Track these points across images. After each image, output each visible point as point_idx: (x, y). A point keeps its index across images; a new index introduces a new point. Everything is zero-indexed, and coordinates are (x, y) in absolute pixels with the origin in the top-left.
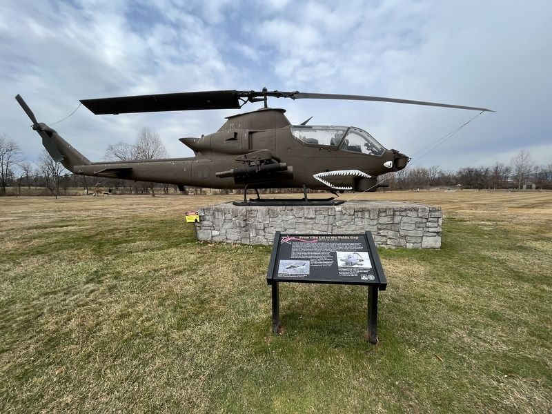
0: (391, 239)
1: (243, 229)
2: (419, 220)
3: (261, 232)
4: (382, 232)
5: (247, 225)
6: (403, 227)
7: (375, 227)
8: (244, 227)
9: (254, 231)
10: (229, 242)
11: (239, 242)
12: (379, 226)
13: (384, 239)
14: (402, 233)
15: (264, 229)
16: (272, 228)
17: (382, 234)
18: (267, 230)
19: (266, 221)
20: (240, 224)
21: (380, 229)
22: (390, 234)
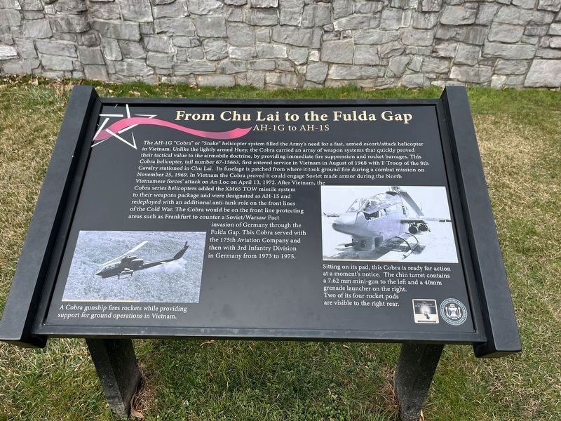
0: (459, 65)
1: (84, 39)
2: (537, 16)
3: (135, 48)
4: (443, 50)
5: (90, 27)
6: (497, 33)
7: (429, 35)
8: (83, 33)
9: (114, 43)
10: (49, 75)
11: (77, 75)
12: (440, 33)
13: (444, 66)
14: (490, 49)
15: (141, 40)
16: (165, 37)
17: (442, 54)
18: (151, 42)
19: (143, 14)
20: (69, 23)
21: (438, 40)
22: (461, 51)
